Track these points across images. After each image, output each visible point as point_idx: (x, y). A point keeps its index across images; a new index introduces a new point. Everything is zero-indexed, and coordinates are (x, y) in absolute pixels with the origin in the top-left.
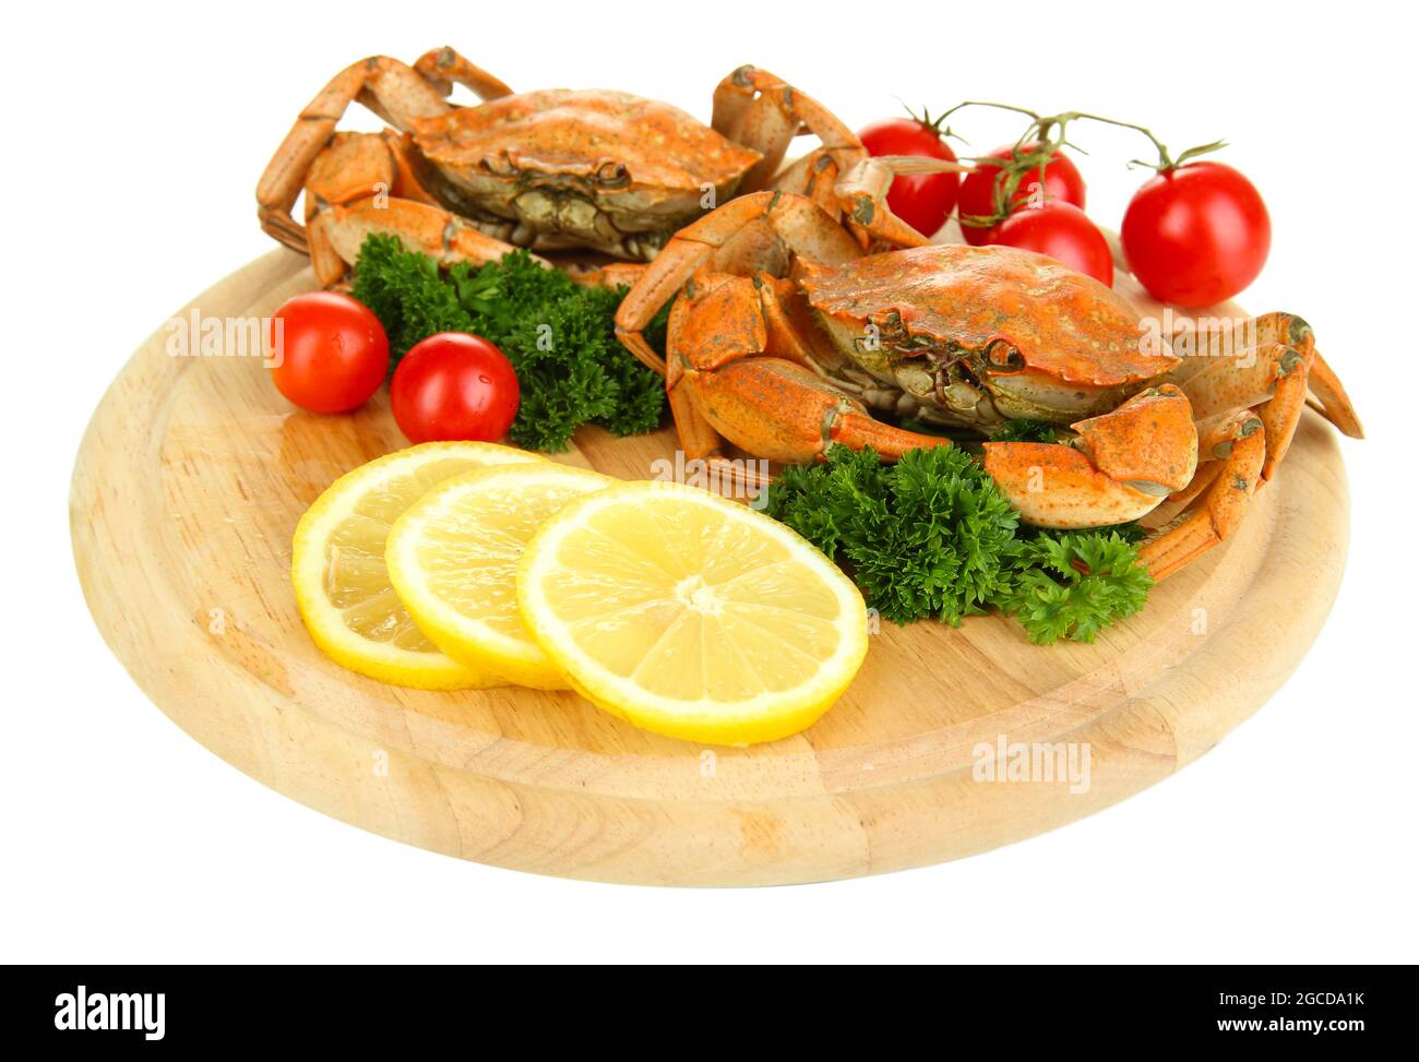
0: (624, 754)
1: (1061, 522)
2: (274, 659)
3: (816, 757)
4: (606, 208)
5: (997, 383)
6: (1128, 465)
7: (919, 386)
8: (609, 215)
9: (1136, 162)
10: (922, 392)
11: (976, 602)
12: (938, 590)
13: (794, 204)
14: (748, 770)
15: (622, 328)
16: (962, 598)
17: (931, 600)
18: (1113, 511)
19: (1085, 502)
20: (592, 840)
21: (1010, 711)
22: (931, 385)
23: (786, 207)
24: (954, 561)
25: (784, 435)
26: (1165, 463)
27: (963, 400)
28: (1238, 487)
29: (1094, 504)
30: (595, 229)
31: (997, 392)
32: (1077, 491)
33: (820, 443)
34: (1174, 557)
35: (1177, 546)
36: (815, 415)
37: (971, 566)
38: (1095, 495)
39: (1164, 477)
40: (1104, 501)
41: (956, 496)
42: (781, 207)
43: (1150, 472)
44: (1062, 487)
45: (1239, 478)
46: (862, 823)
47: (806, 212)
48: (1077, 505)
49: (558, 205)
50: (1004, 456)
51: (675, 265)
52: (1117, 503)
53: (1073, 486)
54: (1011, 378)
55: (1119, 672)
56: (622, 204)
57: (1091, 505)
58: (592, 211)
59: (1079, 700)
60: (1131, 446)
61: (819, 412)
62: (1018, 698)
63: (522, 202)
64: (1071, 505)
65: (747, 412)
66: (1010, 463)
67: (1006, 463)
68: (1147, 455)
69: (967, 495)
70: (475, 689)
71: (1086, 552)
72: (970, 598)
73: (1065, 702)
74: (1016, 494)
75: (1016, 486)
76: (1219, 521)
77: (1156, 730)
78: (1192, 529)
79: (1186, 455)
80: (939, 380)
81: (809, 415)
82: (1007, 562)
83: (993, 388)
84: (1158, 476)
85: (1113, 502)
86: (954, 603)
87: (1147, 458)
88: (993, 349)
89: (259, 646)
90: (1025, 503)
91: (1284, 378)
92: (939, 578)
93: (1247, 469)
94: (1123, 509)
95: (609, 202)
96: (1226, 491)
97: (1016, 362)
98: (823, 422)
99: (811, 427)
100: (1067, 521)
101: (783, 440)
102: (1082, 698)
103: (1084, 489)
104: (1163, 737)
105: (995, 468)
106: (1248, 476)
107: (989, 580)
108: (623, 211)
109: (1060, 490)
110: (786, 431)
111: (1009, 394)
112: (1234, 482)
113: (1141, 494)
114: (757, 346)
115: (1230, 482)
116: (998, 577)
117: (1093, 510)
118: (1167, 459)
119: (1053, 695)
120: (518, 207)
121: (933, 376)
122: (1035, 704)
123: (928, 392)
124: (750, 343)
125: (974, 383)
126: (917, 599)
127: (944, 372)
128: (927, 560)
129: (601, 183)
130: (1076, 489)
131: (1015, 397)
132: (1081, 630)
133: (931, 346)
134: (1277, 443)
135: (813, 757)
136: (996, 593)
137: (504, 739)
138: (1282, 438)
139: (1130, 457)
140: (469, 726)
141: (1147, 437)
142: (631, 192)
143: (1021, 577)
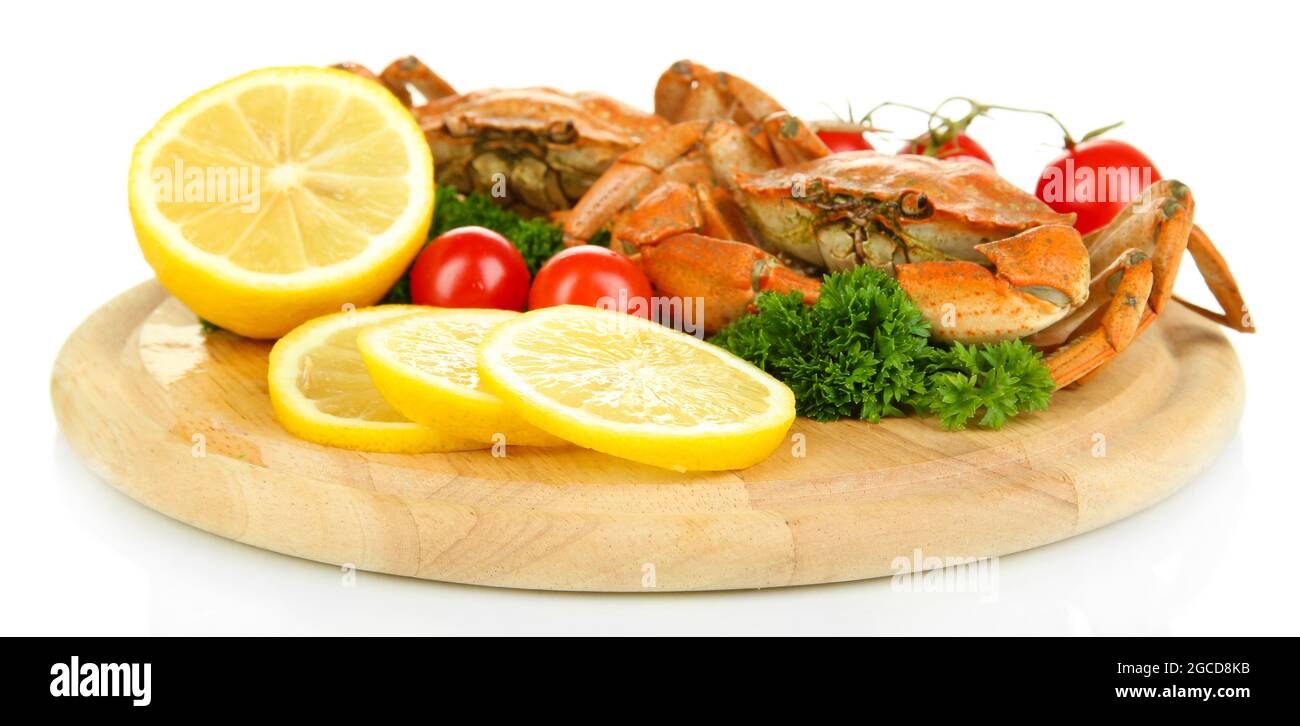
0: (570, 483)
1: (969, 333)
2: (247, 443)
3: (745, 487)
4: (556, 166)
5: (910, 232)
6: (1026, 271)
7: (841, 248)
8: (558, 173)
9: (1044, 144)
10: (842, 255)
11: (893, 402)
12: (858, 386)
13: (727, 131)
14: (683, 496)
15: (570, 235)
16: (880, 396)
17: (851, 395)
18: (1016, 318)
19: (989, 309)
20: (541, 534)
21: (924, 465)
22: (851, 245)
23: (720, 133)
24: (872, 361)
25: (718, 288)
26: (1059, 271)
27: (880, 254)
28: (1128, 304)
29: (998, 310)
30: (546, 191)
31: (911, 242)
32: (981, 299)
33: (750, 293)
34: (1072, 366)
35: (1075, 357)
36: (746, 264)
37: (888, 364)
38: (997, 300)
39: (1059, 282)
40: (1007, 308)
41: (872, 302)
42: (715, 132)
43: (1045, 278)
44: (968, 296)
45: (1129, 296)
46: (787, 523)
47: (739, 139)
48: (982, 312)
49: (511, 166)
50: (915, 273)
51: (619, 184)
52: (1019, 309)
53: (978, 294)
54: (922, 226)
55: (1025, 450)
56: (570, 162)
57: (994, 312)
58: (542, 168)
59: (988, 467)
60: (1028, 257)
61: (749, 261)
62: (932, 457)
63: (478, 164)
64: (976, 313)
65: (684, 274)
66: (921, 277)
67: (917, 277)
68: (1042, 262)
69: (882, 299)
70: (435, 452)
71: (992, 355)
72: (887, 397)
73: (974, 465)
74: (927, 307)
75: (927, 297)
76: (1114, 334)
77: (1058, 480)
78: (1089, 342)
79: (1078, 268)
80: (858, 237)
81: (740, 265)
82: (920, 364)
83: (905, 237)
84: (1053, 281)
85: (1015, 309)
86: (873, 399)
87: (1043, 266)
88: (905, 199)
89: (234, 437)
90: (936, 315)
91: (1167, 221)
92: (859, 375)
93: (1136, 289)
94: (1024, 315)
95: (559, 160)
96: (1117, 308)
97: (926, 210)
98: (752, 271)
99: (742, 275)
100: (974, 330)
101: (717, 293)
102: (991, 465)
103: (988, 296)
104: (1064, 485)
105: (907, 282)
106: (1137, 294)
107: (904, 377)
108: (571, 170)
109: (966, 299)
110: (720, 283)
111: (921, 244)
112: (1125, 300)
113: (1040, 301)
114: (694, 223)
115: (1121, 300)
116: (912, 376)
117: (996, 317)
118: (1061, 268)
119: (963, 457)
120: (474, 169)
121: (853, 235)
122: (947, 463)
123: (849, 253)
124: (687, 221)
125: (890, 234)
126: (840, 395)
127: (862, 228)
128: (847, 362)
129: (550, 139)
130: (982, 296)
131: (926, 247)
132: (988, 418)
133: (850, 204)
134: (1165, 277)
135: (742, 487)
136: (912, 393)
137: (460, 478)
138: (1168, 272)
139: (1027, 265)
140: (428, 470)
141: (1042, 249)
142: (579, 148)
143: (934, 378)
